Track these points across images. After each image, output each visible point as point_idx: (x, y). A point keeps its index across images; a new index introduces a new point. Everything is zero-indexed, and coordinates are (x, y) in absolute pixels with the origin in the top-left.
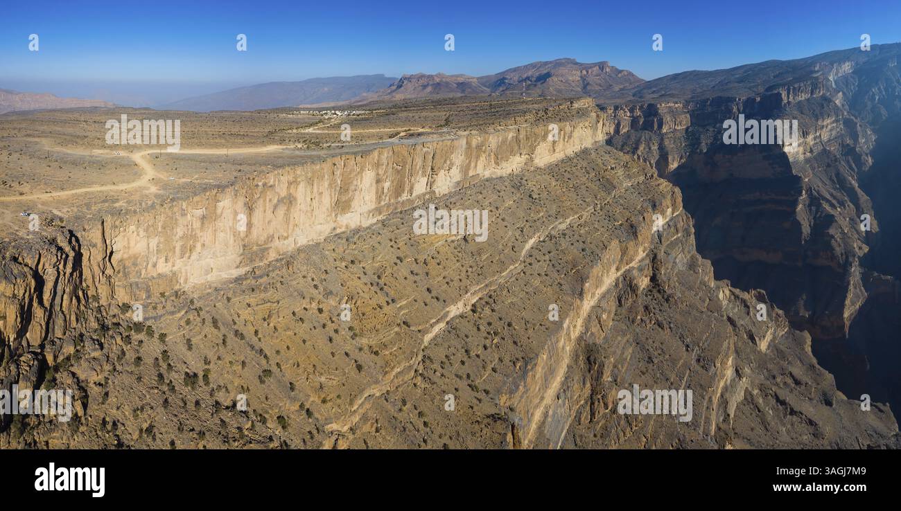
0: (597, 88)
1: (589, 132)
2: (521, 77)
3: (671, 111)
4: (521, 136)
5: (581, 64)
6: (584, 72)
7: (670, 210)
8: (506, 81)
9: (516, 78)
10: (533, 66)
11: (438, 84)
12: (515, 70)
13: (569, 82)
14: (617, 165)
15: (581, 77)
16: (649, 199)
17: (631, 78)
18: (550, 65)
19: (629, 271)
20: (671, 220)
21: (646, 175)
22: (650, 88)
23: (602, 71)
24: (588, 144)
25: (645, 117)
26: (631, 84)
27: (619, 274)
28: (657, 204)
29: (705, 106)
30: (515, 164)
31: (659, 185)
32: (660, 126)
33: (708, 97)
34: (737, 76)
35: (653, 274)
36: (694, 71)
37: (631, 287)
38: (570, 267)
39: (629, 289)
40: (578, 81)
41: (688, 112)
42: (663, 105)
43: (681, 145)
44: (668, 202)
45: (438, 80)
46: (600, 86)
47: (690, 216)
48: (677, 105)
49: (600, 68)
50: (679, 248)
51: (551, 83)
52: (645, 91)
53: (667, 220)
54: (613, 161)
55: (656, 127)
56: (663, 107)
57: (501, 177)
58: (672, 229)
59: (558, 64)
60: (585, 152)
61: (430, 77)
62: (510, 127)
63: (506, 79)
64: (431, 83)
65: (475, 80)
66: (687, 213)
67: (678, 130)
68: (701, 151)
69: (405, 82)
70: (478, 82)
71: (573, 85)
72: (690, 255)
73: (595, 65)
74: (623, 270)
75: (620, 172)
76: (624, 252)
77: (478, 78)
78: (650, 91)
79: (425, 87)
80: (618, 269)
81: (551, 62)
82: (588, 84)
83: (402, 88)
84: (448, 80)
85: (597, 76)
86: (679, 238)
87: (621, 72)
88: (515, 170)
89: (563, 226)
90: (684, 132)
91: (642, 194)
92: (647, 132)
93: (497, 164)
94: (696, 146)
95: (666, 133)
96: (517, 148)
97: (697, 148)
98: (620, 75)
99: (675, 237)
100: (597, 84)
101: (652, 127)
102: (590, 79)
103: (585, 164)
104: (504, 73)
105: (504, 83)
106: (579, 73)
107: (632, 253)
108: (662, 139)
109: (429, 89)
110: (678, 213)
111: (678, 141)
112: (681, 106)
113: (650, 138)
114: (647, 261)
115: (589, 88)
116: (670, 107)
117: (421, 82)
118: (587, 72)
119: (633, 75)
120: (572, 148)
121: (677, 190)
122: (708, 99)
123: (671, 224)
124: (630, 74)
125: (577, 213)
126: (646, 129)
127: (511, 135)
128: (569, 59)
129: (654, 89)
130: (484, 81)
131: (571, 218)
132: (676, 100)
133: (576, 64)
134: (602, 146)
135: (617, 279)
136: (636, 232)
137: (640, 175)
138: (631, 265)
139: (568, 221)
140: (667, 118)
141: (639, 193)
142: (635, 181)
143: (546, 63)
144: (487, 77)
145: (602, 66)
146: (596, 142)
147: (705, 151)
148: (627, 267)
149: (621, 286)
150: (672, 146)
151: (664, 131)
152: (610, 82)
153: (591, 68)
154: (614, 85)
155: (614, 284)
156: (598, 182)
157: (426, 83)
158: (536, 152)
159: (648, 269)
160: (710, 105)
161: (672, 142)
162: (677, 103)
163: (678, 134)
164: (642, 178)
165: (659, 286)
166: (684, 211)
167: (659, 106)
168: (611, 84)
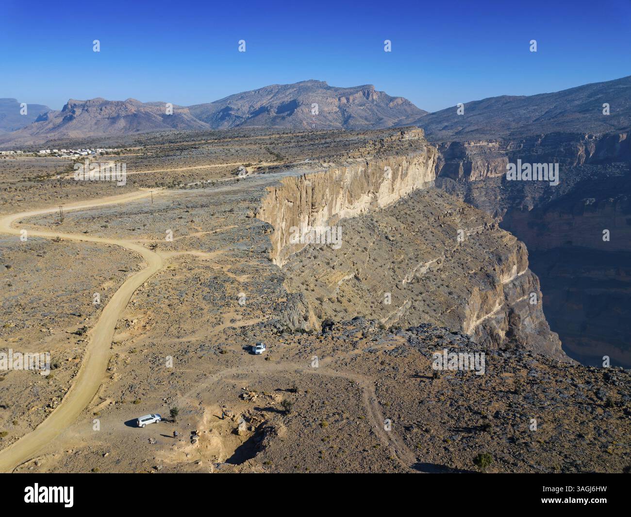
0: (364, 122)
1: (422, 169)
2: (252, 106)
3: (482, 152)
4: (369, 171)
5: (336, 90)
6: (344, 100)
7: (515, 267)
8: (232, 113)
9: (245, 109)
10: (267, 91)
11: (135, 115)
12: (242, 96)
13: (325, 114)
14: (453, 211)
15: (339, 107)
16: (492, 252)
17: (408, 109)
18: (291, 91)
19: (489, 320)
20: (516, 279)
21: (486, 224)
22: (440, 122)
23: (367, 99)
24: (419, 185)
25: (446, 160)
26: (408, 117)
27: (478, 322)
28: (503, 258)
29: (533, 145)
30: (363, 204)
31: (502, 237)
32: (468, 172)
33: (538, 133)
34: (577, 103)
35: (509, 328)
36: (503, 97)
37: (492, 336)
38: (444, 307)
39: (490, 338)
40: (336, 113)
41: (507, 154)
42: (472, 144)
43: (496, 198)
44: (513, 257)
45: (133, 110)
46: (366, 119)
47: (537, 278)
48: (491, 145)
49: (364, 94)
50: (526, 311)
51: (300, 115)
52: (434, 126)
53: (512, 278)
54: (448, 207)
55: (461, 172)
56: (472, 147)
57: (354, 218)
58: (518, 289)
59: (303, 88)
60: (417, 193)
61: (119, 104)
62: (358, 160)
63: (231, 109)
64: (123, 114)
65: (186, 111)
66: (534, 274)
67: (492, 178)
68: (526, 208)
69: (78, 111)
70: (191, 114)
71: (330, 118)
72: (538, 321)
73: (356, 90)
74: (482, 319)
75: (457, 219)
76: (485, 300)
77: (190, 108)
78: (440, 126)
79: (114, 120)
80: (478, 317)
81: (292, 86)
82: (350, 117)
83: (74, 121)
84: (148, 110)
85: (361, 106)
86: (525, 300)
87: (392, 99)
88: (363, 210)
89: (424, 270)
90: (500, 181)
91: (484, 246)
92: (448, 179)
93: (350, 202)
94: (518, 201)
95: (475, 182)
96: (366, 184)
97: (520, 203)
98: (391, 104)
99: (521, 299)
100: (361, 117)
101: (456, 173)
102: (353, 110)
103: (420, 207)
104: (225, 100)
105: (229, 115)
106: (336, 102)
107: (491, 302)
108: (469, 190)
109: (122, 123)
110: (523, 273)
111: (491, 193)
112: (497, 145)
113: (453, 188)
114: (503, 315)
115: (351, 122)
116: (481, 147)
117: (106, 112)
118: (348, 100)
119: (409, 104)
120: (404, 189)
121: (523, 245)
122: (539, 136)
123: (516, 283)
124: (406, 103)
125: (434, 257)
126: (448, 176)
127: (361, 169)
128: (316, 81)
129: (446, 124)
130: (199, 112)
131: (431, 262)
132: (488, 137)
133: (329, 88)
134: (432, 188)
135: (477, 328)
136: (494, 282)
137: (479, 225)
138: (489, 315)
139: (428, 264)
140: (478, 162)
141: (480, 245)
142: (472, 231)
143: (286, 87)
144: (202, 106)
145: (366, 91)
146: (426, 183)
147: (531, 208)
148: (486, 317)
149: (481, 334)
150: (483, 199)
151: (472, 179)
152: (379, 114)
153: (351, 94)
154: (385, 118)
155: (474, 331)
156: (439, 228)
157: (114, 115)
158: (380, 191)
159: (505, 323)
160: (541, 144)
161: (483, 194)
162: (491, 141)
163: (492, 184)
164: (481, 228)
165: (516, 341)
166: (530, 272)
167: (466, 145)
168: (381, 116)
